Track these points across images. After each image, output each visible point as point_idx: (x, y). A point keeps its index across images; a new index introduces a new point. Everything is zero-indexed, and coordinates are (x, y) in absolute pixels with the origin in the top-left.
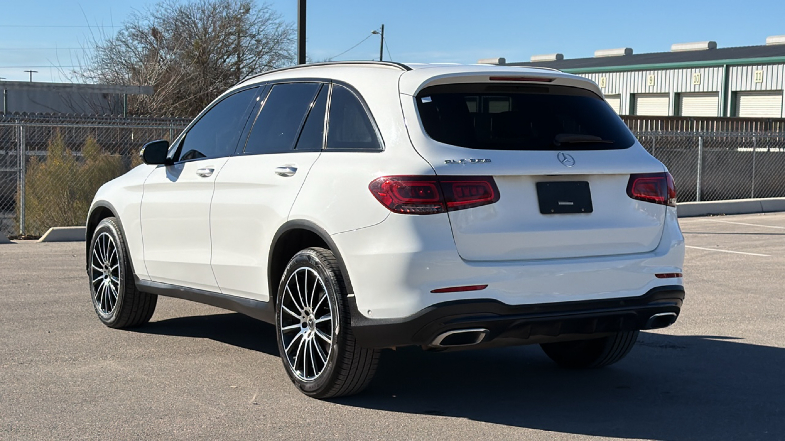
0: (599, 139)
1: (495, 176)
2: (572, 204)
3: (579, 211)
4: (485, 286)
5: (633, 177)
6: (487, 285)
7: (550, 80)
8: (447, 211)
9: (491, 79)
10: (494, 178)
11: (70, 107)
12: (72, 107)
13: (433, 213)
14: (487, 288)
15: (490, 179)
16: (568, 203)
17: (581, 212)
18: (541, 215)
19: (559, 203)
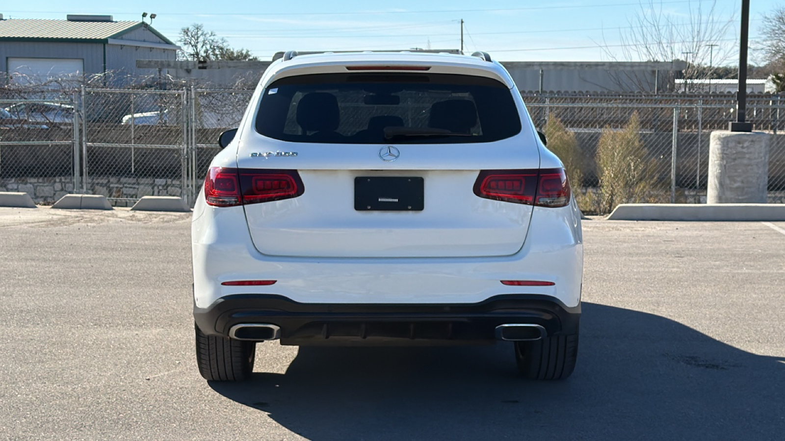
0: (447, 132)
1: (301, 170)
2: (397, 200)
3: (405, 209)
4: (274, 282)
5: (483, 174)
6: (276, 281)
7: (428, 68)
8: (243, 204)
9: (349, 68)
10: (300, 173)
11: (617, 84)
12: (620, 85)
13: (231, 205)
14: (276, 283)
15: (294, 173)
16: (391, 200)
17: (407, 210)
18: (355, 211)
19: (380, 200)
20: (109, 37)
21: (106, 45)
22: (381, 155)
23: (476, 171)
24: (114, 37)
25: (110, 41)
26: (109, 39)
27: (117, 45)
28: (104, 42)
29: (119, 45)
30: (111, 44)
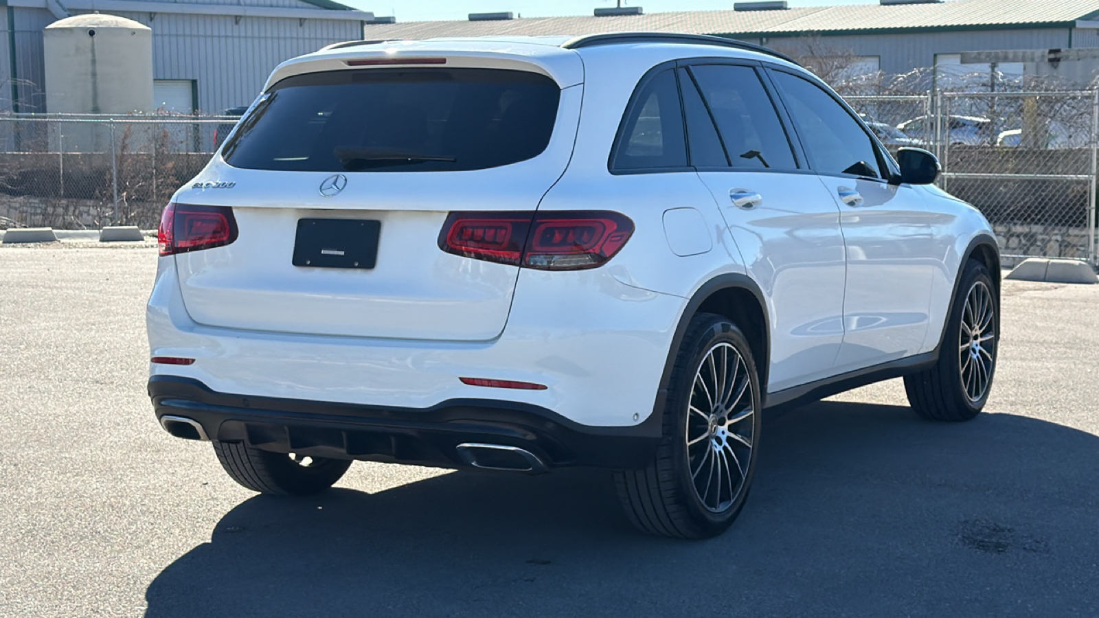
1: (237, 208)
2: (342, 253)
4: (192, 361)
5: (453, 215)
6: (194, 360)
7: (444, 61)
8: (174, 253)
9: (350, 63)
10: (234, 211)
15: (227, 212)
16: (336, 253)
17: (352, 267)
18: (294, 267)
19: (323, 252)
20: (1079, 19)
21: (1073, 31)
22: (323, 187)
23: (444, 212)
24: (1086, 18)
25: (1078, 25)
26: (1077, 22)
27: (1092, 29)
28: (1070, 26)
29: (1095, 29)
30: (1081, 29)
